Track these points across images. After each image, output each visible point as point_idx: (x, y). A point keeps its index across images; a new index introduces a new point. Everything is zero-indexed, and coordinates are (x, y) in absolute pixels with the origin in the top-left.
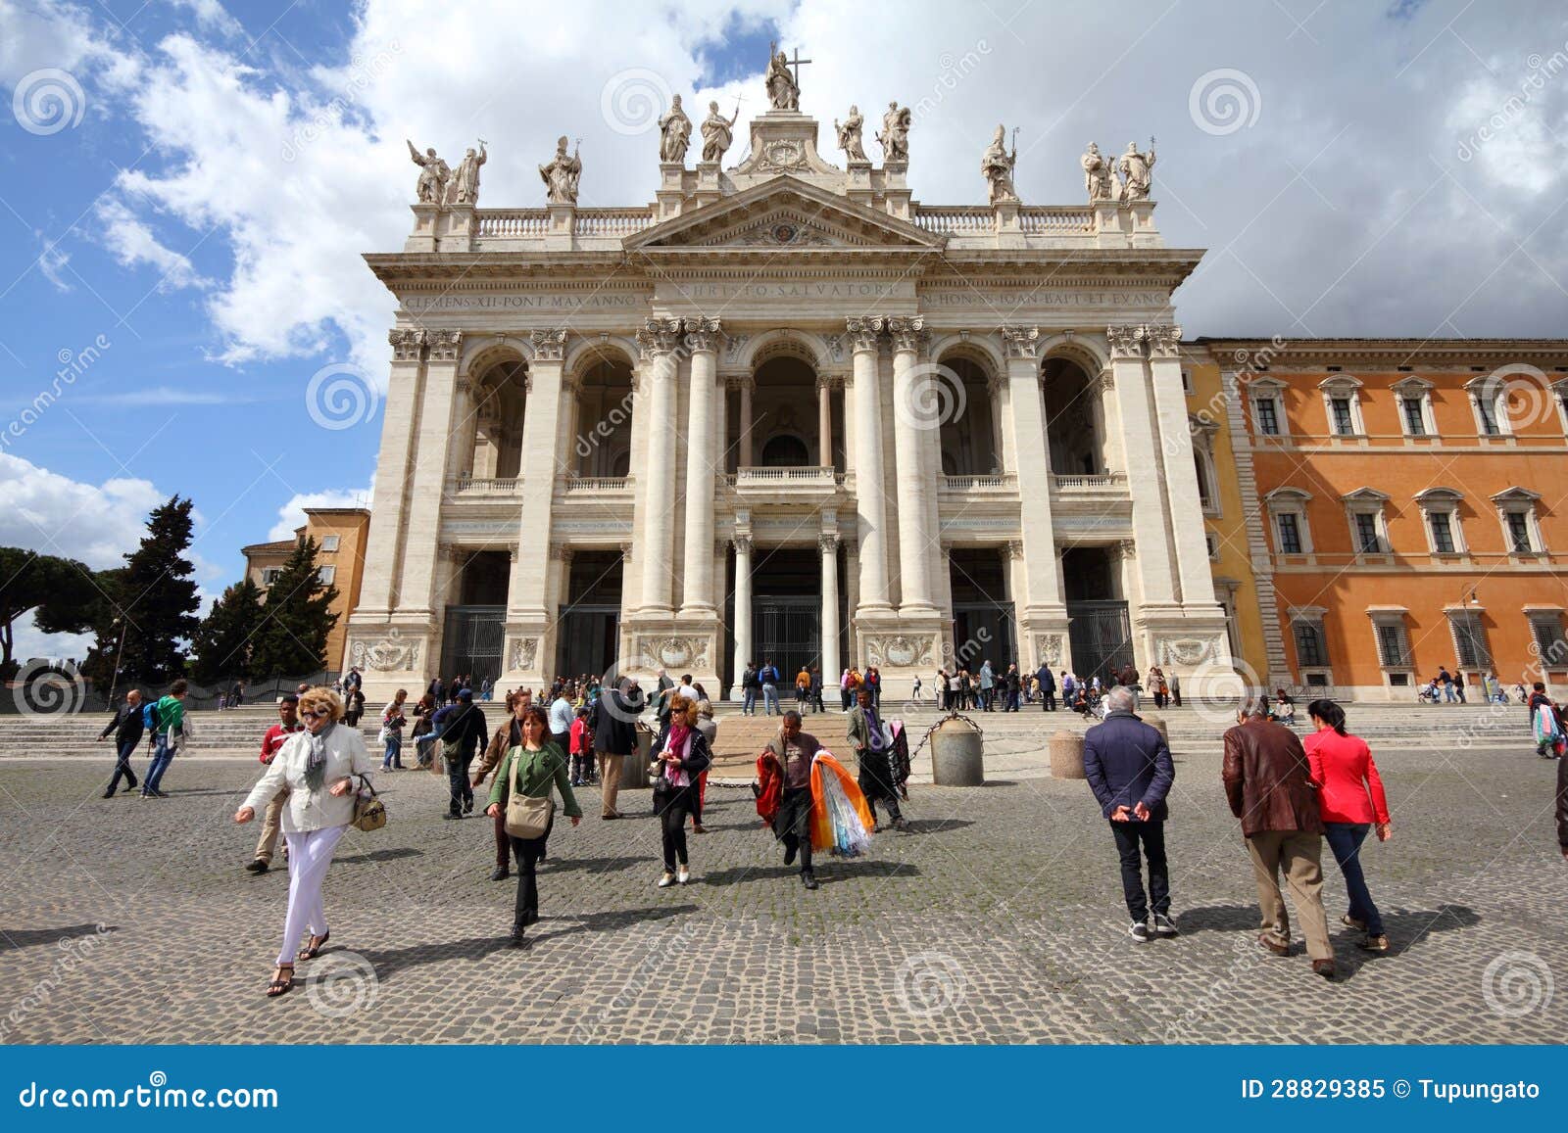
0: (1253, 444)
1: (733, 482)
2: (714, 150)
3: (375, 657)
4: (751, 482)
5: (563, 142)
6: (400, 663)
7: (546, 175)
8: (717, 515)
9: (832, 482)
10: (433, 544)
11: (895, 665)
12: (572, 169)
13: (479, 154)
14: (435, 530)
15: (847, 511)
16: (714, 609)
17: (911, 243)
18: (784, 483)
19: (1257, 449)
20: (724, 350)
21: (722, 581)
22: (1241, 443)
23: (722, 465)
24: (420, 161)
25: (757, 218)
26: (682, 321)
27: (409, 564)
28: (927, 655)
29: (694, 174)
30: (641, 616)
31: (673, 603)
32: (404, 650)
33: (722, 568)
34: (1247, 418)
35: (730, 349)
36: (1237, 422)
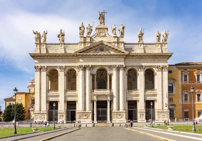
0: (182, 83)
1: (93, 91)
2: (89, 33)
3: (39, 118)
4: (96, 92)
5: (61, 30)
6: (43, 118)
7: (58, 36)
8: (91, 96)
9: (109, 91)
10: (46, 101)
11: (118, 118)
12: (63, 35)
13: (46, 32)
14: (46, 99)
15: (112, 96)
16: (91, 110)
17: (123, 53)
18: (101, 92)
19: (182, 84)
20: (91, 69)
21: (92, 106)
22: (180, 82)
23: (92, 88)
24: (35, 33)
25: (97, 47)
26: (85, 65)
27: (42, 104)
28: (123, 117)
29: (86, 38)
30: (80, 111)
31: (85, 109)
32: (43, 117)
33: (92, 104)
34: (182, 78)
35: (92, 69)
36: (180, 79)
